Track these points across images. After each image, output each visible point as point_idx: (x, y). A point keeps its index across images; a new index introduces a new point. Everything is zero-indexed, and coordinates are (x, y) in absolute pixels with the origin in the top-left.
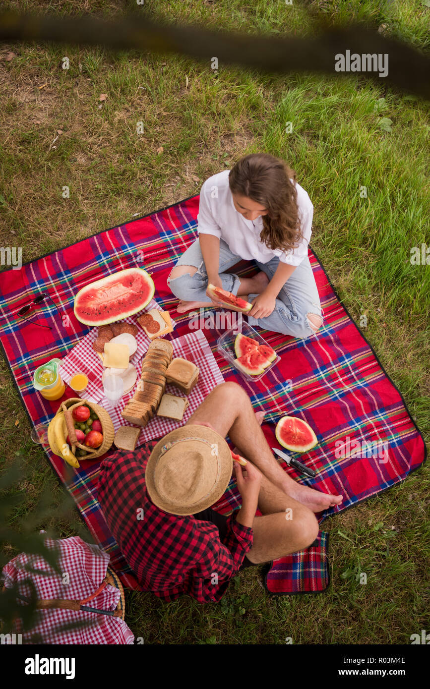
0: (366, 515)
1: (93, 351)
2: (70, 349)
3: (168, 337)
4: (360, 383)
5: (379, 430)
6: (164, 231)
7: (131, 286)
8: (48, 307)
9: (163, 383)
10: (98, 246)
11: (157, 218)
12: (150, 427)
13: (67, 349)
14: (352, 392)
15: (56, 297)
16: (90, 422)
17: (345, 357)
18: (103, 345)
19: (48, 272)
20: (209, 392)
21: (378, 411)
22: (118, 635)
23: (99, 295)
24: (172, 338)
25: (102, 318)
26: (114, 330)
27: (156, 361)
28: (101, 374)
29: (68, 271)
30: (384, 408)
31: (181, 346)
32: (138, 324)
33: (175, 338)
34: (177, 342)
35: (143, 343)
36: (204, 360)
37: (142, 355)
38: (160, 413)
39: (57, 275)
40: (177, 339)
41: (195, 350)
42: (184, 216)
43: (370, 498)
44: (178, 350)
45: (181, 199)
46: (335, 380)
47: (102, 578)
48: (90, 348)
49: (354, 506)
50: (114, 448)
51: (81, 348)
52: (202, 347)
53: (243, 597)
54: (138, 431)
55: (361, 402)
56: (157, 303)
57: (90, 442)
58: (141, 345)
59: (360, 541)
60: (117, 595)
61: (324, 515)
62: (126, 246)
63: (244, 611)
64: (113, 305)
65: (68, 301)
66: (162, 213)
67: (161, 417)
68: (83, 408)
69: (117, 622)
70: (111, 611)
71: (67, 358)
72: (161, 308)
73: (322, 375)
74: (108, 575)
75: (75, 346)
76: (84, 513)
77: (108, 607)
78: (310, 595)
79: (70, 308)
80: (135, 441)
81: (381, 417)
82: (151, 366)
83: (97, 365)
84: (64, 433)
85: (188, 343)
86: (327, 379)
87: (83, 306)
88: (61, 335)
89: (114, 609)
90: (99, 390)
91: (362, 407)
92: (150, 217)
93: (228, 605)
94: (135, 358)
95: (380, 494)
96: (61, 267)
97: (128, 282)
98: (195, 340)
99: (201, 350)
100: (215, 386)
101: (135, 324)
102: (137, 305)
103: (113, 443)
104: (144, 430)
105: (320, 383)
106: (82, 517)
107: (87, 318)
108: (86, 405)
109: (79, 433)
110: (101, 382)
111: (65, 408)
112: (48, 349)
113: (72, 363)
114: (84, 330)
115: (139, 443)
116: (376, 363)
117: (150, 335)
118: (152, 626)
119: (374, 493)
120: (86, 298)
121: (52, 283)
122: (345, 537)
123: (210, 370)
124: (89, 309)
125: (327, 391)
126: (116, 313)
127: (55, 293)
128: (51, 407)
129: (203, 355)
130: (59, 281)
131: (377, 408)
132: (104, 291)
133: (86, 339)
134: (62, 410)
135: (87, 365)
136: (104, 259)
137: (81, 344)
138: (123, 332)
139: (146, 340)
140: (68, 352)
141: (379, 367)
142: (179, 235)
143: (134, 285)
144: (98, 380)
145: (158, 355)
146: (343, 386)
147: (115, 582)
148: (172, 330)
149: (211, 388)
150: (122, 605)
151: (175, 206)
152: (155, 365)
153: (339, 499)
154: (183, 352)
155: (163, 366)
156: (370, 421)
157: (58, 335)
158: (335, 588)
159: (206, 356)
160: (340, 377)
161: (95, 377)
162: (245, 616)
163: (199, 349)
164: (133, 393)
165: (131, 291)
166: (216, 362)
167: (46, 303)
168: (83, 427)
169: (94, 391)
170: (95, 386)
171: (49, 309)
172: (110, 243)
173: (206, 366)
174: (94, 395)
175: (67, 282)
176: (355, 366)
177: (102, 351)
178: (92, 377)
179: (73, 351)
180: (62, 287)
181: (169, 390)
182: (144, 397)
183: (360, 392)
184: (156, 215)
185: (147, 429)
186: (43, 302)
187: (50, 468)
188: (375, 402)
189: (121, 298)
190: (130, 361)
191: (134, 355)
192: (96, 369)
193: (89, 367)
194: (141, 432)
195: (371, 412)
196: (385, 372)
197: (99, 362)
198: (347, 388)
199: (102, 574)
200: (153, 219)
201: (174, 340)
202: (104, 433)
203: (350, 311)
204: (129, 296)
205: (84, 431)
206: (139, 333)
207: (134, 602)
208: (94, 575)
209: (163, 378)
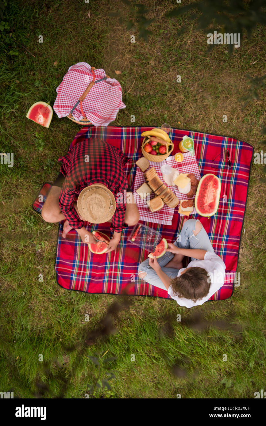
0: (51, 243)
1: (191, 173)
2: (198, 164)
3: (177, 208)
4: (106, 279)
5: (82, 273)
6: (228, 238)
7: (209, 206)
8: (224, 166)
9: (156, 193)
10: (239, 204)
11: (237, 239)
12: (142, 177)
13: (199, 162)
14: (105, 273)
15: (226, 171)
16: (157, 151)
17: (121, 280)
18: (190, 178)
19: (240, 174)
20: (139, 211)
21: (90, 279)
22: (63, 111)
23: (213, 189)
24: (176, 210)
25: (202, 185)
26: (194, 186)
27: (168, 196)
28: (178, 170)
29: (236, 184)
30: (90, 282)
31: (169, 212)
32: (191, 199)
33: (175, 211)
34: (172, 211)
35: (181, 196)
36: (157, 217)
37: (176, 192)
38: (145, 184)
39: (237, 178)
40: (173, 212)
41: (163, 217)
42: (231, 252)
43: (57, 249)
44: (168, 209)
45: (240, 256)
46: (114, 269)
47: (87, 117)
48: (193, 172)
49: (57, 241)
50: (142, 156)
51: (195, 168)
52: (163, 221)
53: (50, 172)
54: (143, 171)
55: (98, 273)
56: (195, 213)
57: (147, 145)
58: (181, 195)
59: (42, 233)
60: (77, 119)
61: (61, 225)
62: (232, 216)
63: (45, 169)
64: (205, 193)
65: (221, 176)
66: (238, 243)
67: (143, 183)
68: (164, 151)
69: (67, 113)
70: (72, 112)
71: (195, 160)
72: (192, 214)
73: (120, 265)
74: (87, 120)
75: (198, 166)
76: (123, 128)
77: (75, 113)
78: (34, 199)
79: (217, 175)
80: (140, 166)
81: (87, 278)
82: (167, 192)
83: (184, 171)
84: (159, 137)
85: (169, 216)
86: (117, 266)
87: (213, 180)
88: (207, 163)
89: (73, 114)
90: (172, 165)
91: (95, 273)
92: (240, 236)
93: (50, 164)
94: (176, 189)
95: (56, 254)
96: (239, 182)
97: (211, 206)
98: (168, 219)
99: (162, 219)
100: (140, 214)
101: (192, 198)
102: (198, 203)
103: (144, 157)
104: (142, 173)
105: (117, 262)
106: (122, 127)
107: (206, 178)
108: (166, 153)
109: (155, 144)
110: (175, 168)
111: (171, 144)
112: (204, 154)
113: (192, 161)
114: (202, 174)
115: (138, 168)
116: (111, 292)
117: (182, 201)
118: (62, 129)
119: (58, 252)
120: (216, 183)
121: (234, 174)
122: (47, 228)
123: (151, 217)
124: (210, 181)
125: (111, 263)
126: (200, 192)
127: (229, 172)
128: (177, 141)
129: (159, 219)
130: (233, 177)
131: (91, 279)
132: (214, 192)
133: (199, 173)
134: (171, 143)
135: (186, 166)
136: (231, 203)
137: (198, 169)
138: (191, 190)
139: (181, 198)
140: (198, 162)
141: (108, 293)
142: (223, 244)
143: (209, 207)
144: (177, 167)
145: (170, 199)
146: (110, 271)
147: (83, 122)
148: (179, 212)
149: (141, 213)
150: (73, 119)
151: (238, 251)
152: (166, 194)
153: (64, 236)
154: (166, 211)
155: (163, 197)
156: (88, 272)
157: (208, 162)
158: (30, 211)
159: (158, 220)
160: (114, 272)
161: (179, 167)
162: (43, 168)
163: (163, 219)
164: (162, 179)
165: (206, 204)
166: (152, 222)
167: (226, 166)
168: (157, 147)
169: (173, 163)
170: (175, 164)
171: (223, 165)
172: (237, 210)
173: (153, 217)
174: (171, 162)
175: (231, 181)
176: (115, 282)
177: (188, 176)
178: (180, 165)
179: (196, 164)
180: (230, 177)
181: (153, 194)
182: (155, 181)
183: (102, 276)
184: (239, 240)
185: (142, 175)
186: (228, 165)
187: (151, 125)
188: (94, 280)
189: (206, 198)
190: (176, 186)
191: (178, 189)
192: (182, 169)
193: (185, 167)
194: (142, 172)
195: (91, 276)
196: (105, 293)
197: (184, 172)
198: (107, 272)
199: (89, 117)
200: (238, 237)
201: (174, 210)
202: (149, 154)
203: (141, 298)
204: (205, 202)
205: (155, 146)
206: (187, 197)
207: (75, 128)
208: (91, 114)
209: (158, 194)
